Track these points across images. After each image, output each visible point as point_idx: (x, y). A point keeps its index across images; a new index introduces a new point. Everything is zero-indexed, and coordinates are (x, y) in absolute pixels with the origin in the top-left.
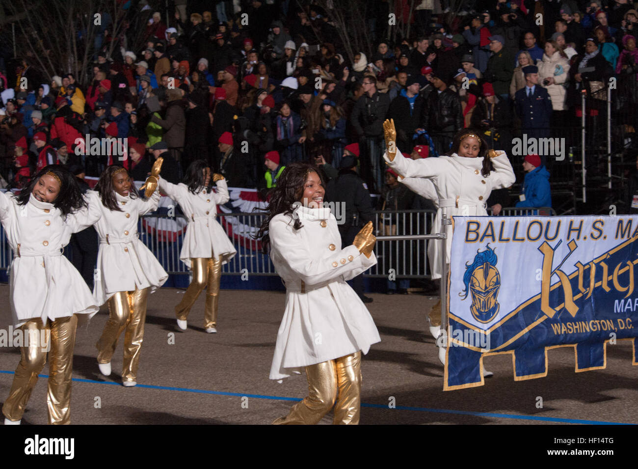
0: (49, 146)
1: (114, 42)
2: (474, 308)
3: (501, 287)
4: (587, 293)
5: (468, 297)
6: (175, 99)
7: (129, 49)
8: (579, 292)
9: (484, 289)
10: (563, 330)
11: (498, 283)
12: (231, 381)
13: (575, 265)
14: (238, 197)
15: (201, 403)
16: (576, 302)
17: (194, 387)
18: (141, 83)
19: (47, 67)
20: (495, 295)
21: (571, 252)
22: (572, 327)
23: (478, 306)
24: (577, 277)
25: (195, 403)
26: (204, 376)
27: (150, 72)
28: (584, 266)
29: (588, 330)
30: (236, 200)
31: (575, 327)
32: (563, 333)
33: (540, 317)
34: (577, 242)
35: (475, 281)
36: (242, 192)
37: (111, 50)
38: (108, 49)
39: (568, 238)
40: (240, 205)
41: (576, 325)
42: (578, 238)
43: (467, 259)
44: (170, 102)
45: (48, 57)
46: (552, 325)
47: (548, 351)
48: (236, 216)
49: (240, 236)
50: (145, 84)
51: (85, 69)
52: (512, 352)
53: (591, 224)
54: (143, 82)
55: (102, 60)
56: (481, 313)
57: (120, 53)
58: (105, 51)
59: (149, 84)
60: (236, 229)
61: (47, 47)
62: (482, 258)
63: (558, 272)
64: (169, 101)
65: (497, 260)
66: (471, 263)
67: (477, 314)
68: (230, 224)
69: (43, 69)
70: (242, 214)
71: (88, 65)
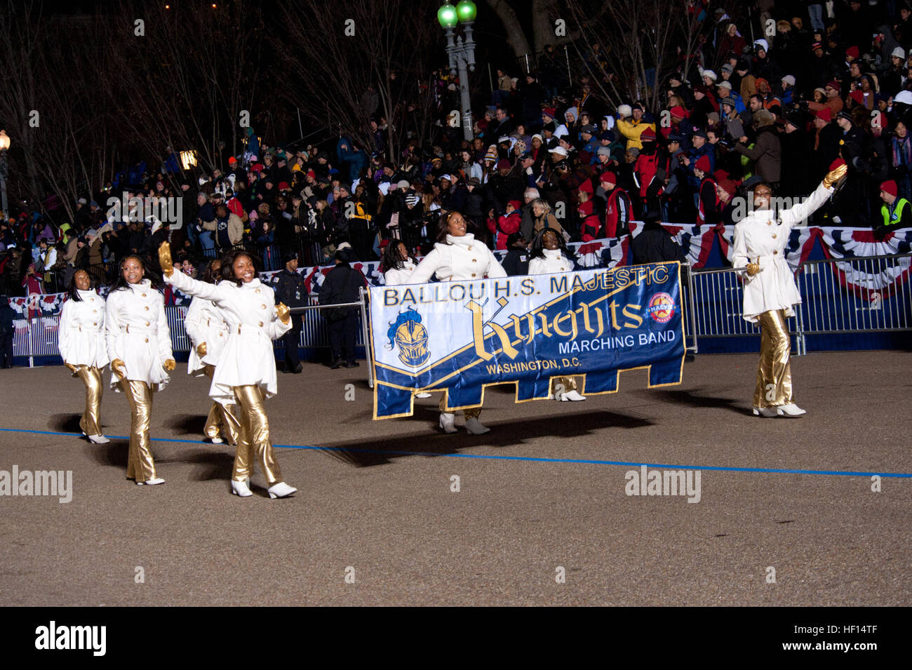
0: (620, 189)
1: (690, 60)
2: (403, 356)
3: (430, 339)
4: (527, 340)
5: (395, 348)
6: (767, 124)
7: (707, 67)
8: (517, 339)
9: (410, 340)
10: (498, 371)
11: (425, 335)
12: (852, 458)
13: (509, 317)
14: (850, 239)
15: (818, 487)
16: (515, 347)
17: (809, 468)
18: (723, 107)
19: (612, 95)
20: (425, 345)
21: (502, 307)
22: (510, 367)
23: (407, 353)
24: (513, 326)
25: (810, 486)
26: (820, 454)
27: (734, 94)
28: (520, 317)
29: (527, 369)
30: (848, 242)
31: (512, 367)
32: (498, 372)
33: (475, 360)
34: (507, 298)
35: (400, 335)
36: (854, 232)
37: (687, 70)
38: (683, 70)
39: (496, 295)
40: (853, 248)
41: (513, 365)
42: (508, 295)
43: (389, 319)
44: (761, 128)
45: (611, 82)
46: (487, 367)
47: (486, 388)
48: (849, 262)
49: (855, 285)
50: (728, 109)
51: (656, 94)
52: (447, 390)
53: (519, 284)
54: (725, 105)
55: (675, 83)
56: (411, 360)
57: (699, 73)
58: (679, 71)
59: (732, 108)
60: (849, 277)
61: (609, 70)
62: (404, 317)
63: (491, 324)
64: (759, 126)
65: (421, 318)
66: (394, 321)
67: (408, 360)
68: (842, 272)
69: (606, 97)
70: (855, 259)
71: (660, 91)
